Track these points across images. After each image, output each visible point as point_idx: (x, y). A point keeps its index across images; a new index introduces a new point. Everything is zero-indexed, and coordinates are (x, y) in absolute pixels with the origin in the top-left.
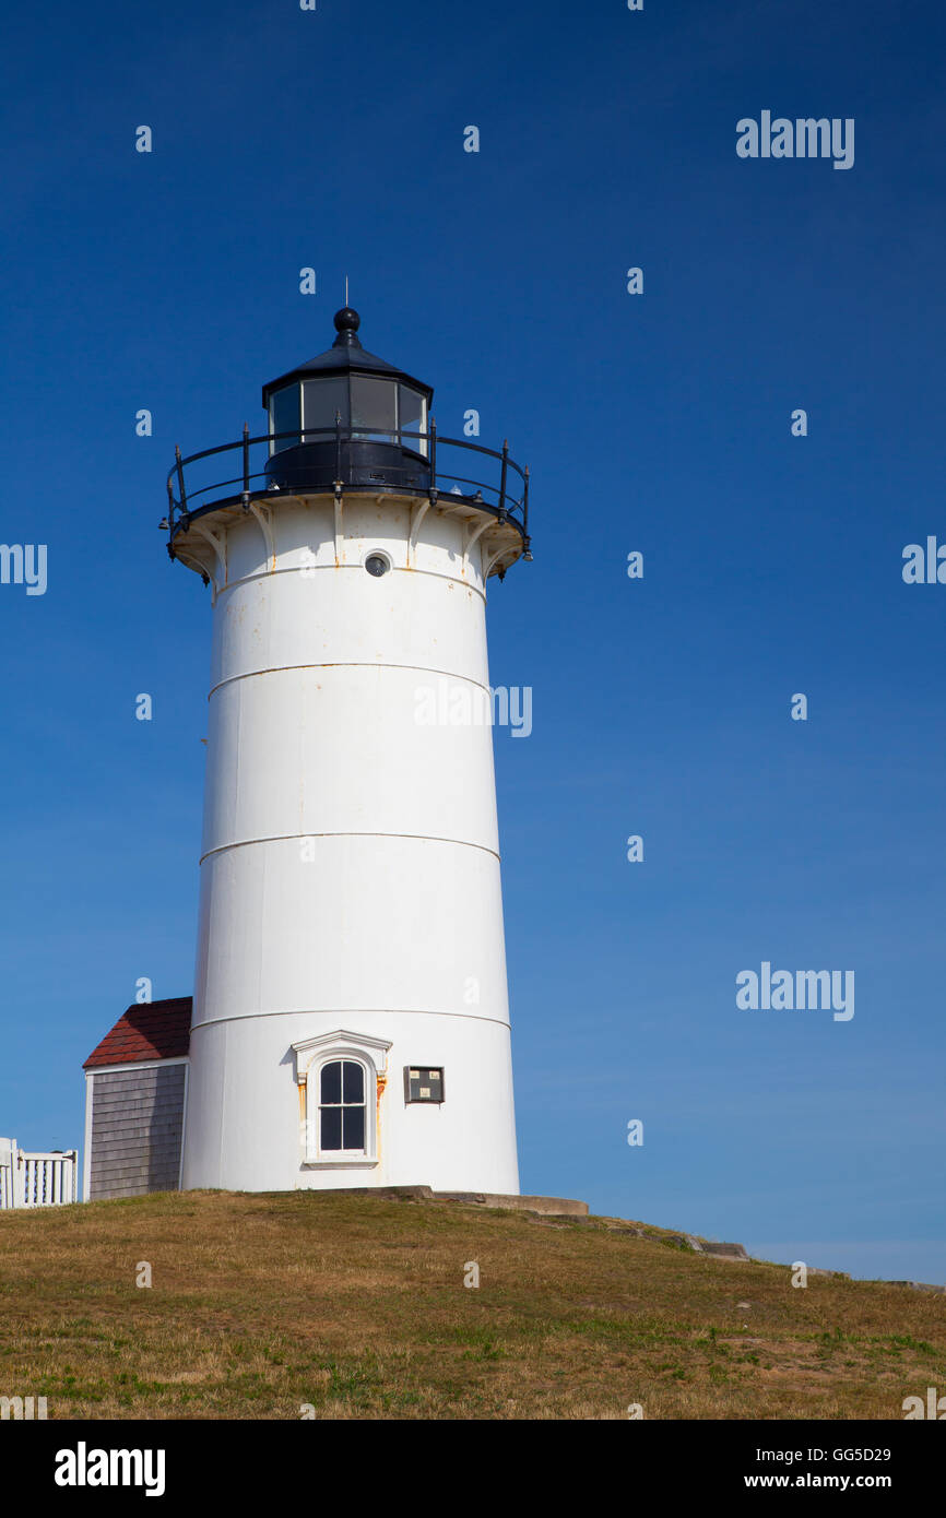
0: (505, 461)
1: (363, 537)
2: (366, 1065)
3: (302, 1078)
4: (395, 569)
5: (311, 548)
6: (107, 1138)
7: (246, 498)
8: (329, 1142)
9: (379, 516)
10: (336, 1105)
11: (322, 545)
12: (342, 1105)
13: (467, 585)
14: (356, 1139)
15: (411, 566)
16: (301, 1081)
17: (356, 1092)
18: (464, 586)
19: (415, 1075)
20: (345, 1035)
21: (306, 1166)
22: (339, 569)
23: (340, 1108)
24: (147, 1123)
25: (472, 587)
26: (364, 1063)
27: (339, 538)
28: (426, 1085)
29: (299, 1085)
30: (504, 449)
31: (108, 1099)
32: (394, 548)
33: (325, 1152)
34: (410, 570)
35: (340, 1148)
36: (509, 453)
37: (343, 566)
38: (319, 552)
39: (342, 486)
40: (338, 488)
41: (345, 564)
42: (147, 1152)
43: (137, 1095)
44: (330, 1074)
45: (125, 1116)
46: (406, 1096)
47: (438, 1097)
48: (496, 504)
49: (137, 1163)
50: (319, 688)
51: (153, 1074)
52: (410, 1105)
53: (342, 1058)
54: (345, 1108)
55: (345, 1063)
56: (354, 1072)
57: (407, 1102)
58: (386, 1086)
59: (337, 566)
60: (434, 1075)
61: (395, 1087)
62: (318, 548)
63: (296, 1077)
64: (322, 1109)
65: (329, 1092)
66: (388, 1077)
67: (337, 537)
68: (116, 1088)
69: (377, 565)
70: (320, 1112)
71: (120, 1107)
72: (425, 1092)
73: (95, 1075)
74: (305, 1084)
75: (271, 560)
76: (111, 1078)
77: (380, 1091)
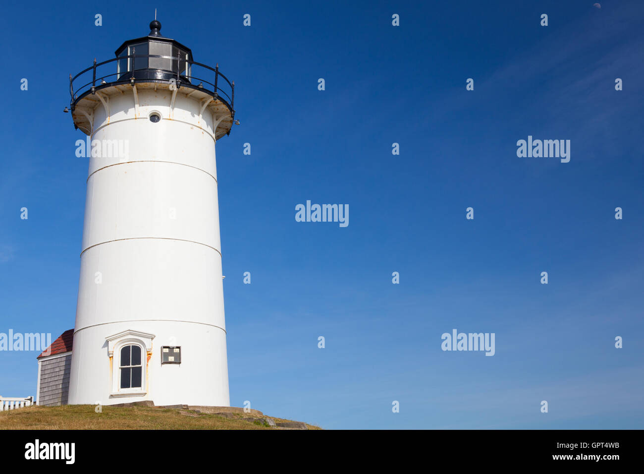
0: (217, 73)
1: (148, 105)
2: (142, 346)
3: (111, 354)
4: (163, 119)
5: (125, 112)
6: (46, 390)
7: (93, 89)
8: (124, 384)
9: (156, 96)
10: (128, 366)
11: (129, 110)
12: (131, 366)
13: (201, 128)
14: (137, 383)
15: (171, 118)
16: (110, 356)
17: (137, 360)
18: (199, 129)
19: (166, 350)
20: (131, 332)
21: (112, 396)
22: (137, 120)
23: (130, 368)
24: (61, 382)
25: (204, 130)
26: (141, 345)
27: (137, 106)
28: (171, 356)
29: (110, 358)
30: (216, 68)
31: (46, 372)
32: (163, 110)
33: (122, 389)
34: (170, 119)
35: (129, 387)
36: (219, 69)
37: (138, 118)
38: (128, 113)
39: (135, 80)
40: (132, 81)
41: (139, 117)
42: (60, 395)
43: (57, 370)
44: (125, 352)
45: (53, 379)
46: (162, 361)
47: (178, 361)
48: (213, 91)
49: (56, 401)
50: (126, 173)
51: (64, 359)
52: (163, 365)
53: (131, 344)
54: (132, 368)
55: (132, 346)
56: (137, 350)
57: (162, 364)
58: (151, 356)
59: (136, 119)
60: (176, 350)
61: (157, 357)
62: (128, 111)
63: (109, 354)
64: (122, 369)
65: (125, 360)
66: (152, 352)
67: (136, 105)
68: (49, 367)
69: (155, 118)
70: (120, 370)
71: (51, 375)
72: (171, 359)
73: (42, 361)
74: (112, 357)
75: (108, 119)
76: (48, 363)
77: (148, 359)
